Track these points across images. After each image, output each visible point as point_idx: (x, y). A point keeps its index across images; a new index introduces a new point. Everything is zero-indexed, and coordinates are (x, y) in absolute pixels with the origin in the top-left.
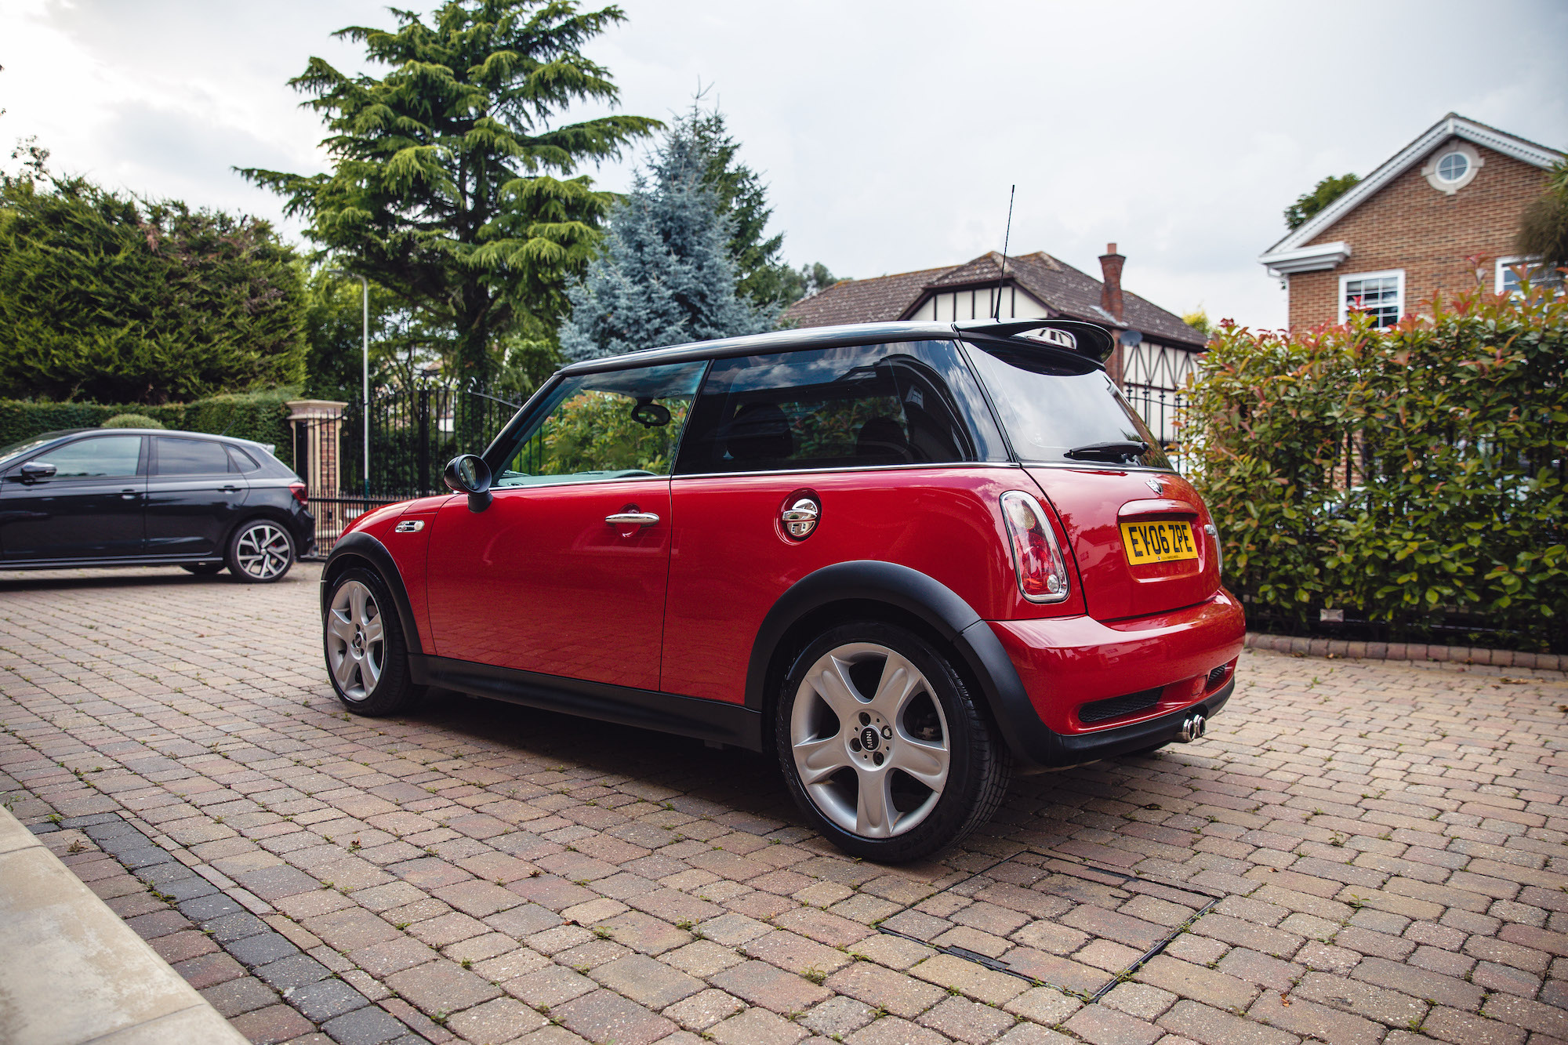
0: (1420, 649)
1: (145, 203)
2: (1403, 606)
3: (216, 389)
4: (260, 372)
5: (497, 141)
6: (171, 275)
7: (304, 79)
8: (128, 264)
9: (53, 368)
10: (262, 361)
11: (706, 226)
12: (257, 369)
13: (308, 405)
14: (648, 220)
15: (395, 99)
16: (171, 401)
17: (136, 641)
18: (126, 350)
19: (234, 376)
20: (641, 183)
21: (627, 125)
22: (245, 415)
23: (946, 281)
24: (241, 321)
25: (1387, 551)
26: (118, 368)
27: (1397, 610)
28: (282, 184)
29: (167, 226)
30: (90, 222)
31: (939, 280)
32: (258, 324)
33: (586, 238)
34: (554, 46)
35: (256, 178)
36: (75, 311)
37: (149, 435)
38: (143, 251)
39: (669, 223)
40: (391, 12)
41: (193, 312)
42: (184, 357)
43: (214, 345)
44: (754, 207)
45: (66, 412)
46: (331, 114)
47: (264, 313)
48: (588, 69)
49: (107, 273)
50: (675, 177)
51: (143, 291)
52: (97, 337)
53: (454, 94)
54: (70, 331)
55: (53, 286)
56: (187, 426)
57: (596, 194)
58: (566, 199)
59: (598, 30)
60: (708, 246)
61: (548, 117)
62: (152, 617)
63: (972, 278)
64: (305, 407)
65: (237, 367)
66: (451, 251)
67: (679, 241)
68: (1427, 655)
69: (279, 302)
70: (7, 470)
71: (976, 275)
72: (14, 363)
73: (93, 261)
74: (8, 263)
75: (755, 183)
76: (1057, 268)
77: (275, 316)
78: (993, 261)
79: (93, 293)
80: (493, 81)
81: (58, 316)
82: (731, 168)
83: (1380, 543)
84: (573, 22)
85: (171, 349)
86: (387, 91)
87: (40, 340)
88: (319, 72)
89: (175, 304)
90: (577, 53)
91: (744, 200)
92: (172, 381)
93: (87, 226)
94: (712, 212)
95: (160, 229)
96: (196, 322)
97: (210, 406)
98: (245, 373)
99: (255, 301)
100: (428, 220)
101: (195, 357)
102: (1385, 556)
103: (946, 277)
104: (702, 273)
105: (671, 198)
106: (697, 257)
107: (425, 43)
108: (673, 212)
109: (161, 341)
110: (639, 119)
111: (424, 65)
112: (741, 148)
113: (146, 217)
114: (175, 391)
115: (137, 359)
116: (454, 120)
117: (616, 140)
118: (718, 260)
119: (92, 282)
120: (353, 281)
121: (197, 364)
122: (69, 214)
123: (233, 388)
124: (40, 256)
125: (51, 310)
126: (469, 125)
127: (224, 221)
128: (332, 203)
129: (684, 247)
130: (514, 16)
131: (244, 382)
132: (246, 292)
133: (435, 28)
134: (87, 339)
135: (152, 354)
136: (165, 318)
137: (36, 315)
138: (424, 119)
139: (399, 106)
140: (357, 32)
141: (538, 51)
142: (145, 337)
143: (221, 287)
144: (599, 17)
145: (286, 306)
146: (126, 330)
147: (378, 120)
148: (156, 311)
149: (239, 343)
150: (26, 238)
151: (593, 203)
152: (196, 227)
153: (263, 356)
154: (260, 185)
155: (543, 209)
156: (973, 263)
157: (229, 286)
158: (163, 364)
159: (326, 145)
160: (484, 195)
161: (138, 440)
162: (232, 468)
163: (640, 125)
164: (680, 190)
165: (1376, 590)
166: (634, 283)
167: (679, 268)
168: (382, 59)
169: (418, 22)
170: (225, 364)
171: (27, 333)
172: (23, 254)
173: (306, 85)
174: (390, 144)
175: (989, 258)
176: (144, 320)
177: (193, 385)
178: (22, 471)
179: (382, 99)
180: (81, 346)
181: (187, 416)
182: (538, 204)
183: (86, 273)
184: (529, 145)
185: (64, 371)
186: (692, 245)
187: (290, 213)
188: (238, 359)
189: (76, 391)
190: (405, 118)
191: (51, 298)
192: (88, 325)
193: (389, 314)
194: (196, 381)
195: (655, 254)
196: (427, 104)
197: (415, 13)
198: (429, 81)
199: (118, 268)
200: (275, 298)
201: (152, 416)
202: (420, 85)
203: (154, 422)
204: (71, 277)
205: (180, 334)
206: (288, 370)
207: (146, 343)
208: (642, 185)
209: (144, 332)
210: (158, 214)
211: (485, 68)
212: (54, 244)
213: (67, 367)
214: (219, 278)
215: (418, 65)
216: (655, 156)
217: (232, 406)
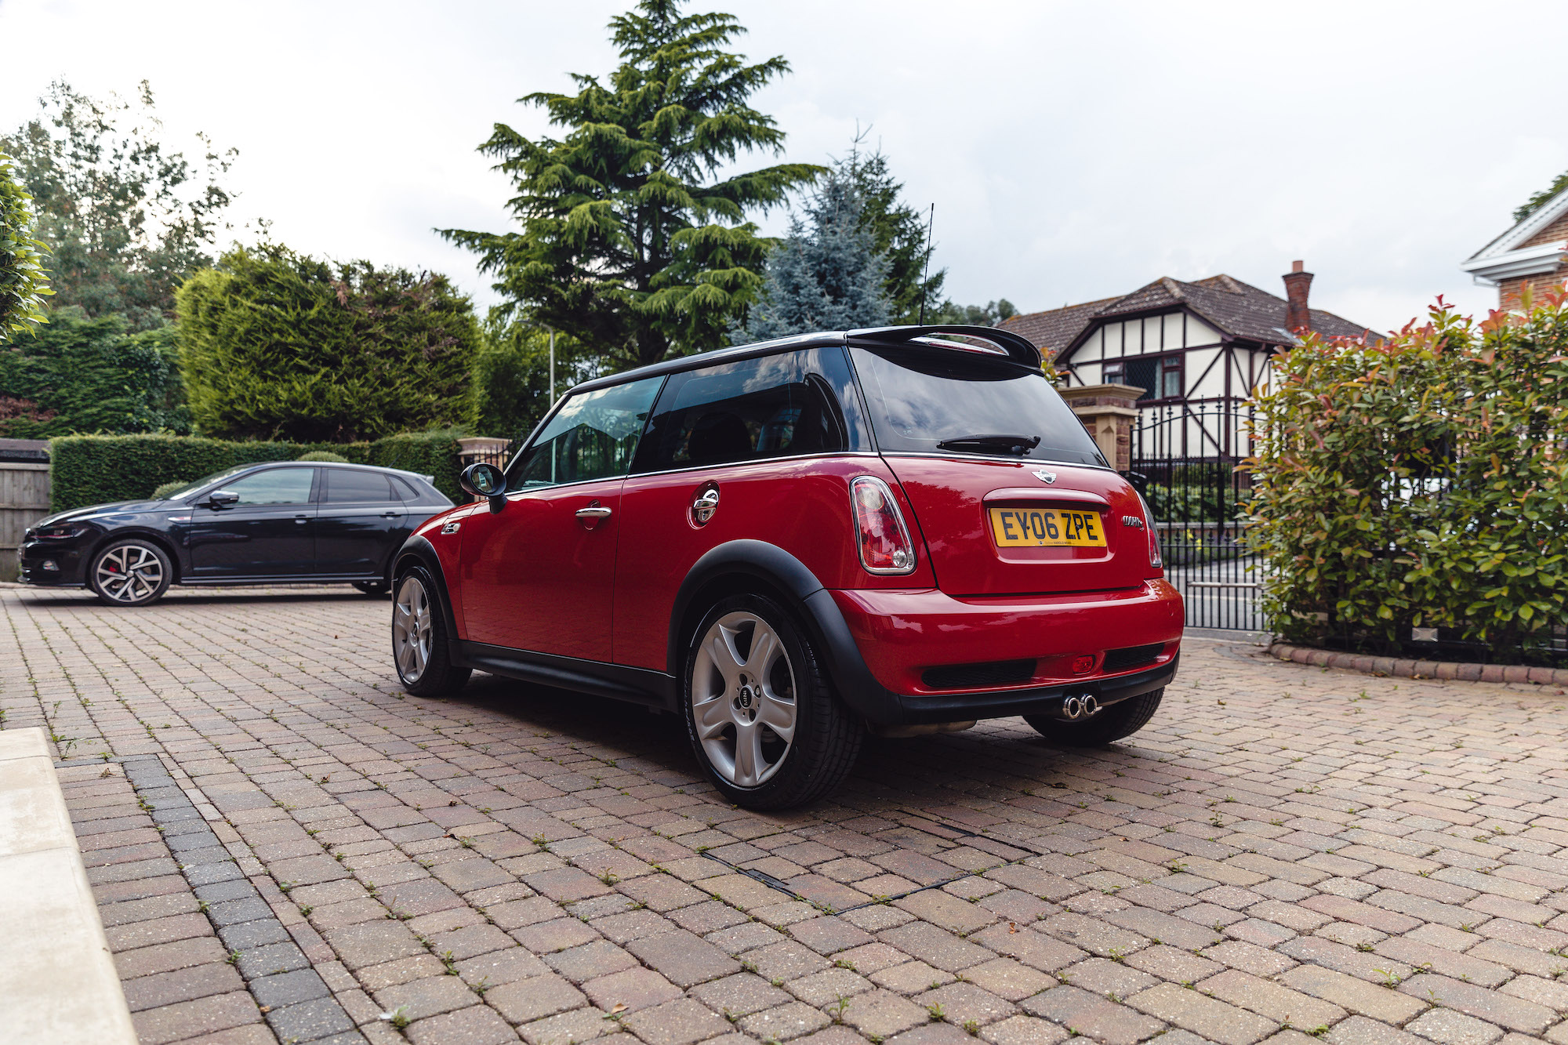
0: (1521, 670)
1: (337, 263)
2: (1495, 623)
3: (398, 429)
4: (438, 413)
5: (668, 193)
6: (358, 327)
7: (490, 144)
8: (321, 317)
9: (258, 412)
10: (440, 403)
11: (861, 265)
12: (434, 410)
13: (475, 441)
14: (803, 263)
15: (574, 159)
16: (359, 440)
17: (272, 641)
18: (319, 395)
19: (414, 416)
20: (797, 227)
21: (794, 173)
22: (420, 451)
23: (1114, 310)
24: (420, 367)
25: (1474, 563)
26: (312, 411)
27: (1491, 627)
28: (477, 242)
29: (356, 282)
30: (290, 282)
31: (1106, 309)
32: (435, 369)
33: (749, 283)
34: (723, 99)
35: (454, 238)
36: (277, 361)
37: (321, 467)
38: (334, 305)
39: (823, 265)
40: (571, 78)
41: (378, 359)
42: (369, 400)
43: (396, 389)
44: (915, 246)
45: (267, 450)
46: (519, 176)
47: (441, 359)
48: (753, 119)
49: (304, 326)
50: (830, 221)
51: (334, 341)
52: (295, 383)
53: (627, 150)
54: (273, 379)
55: (258, 339)
56: (371, 461)
57: (761, 240)
58: (732, 245)
59: (764, 81)
60: (862, 286)
61: (716, 168)
62: (299, 624)
63: (1141, 306)
64: (473, 444)
65: (417, 408)
66: (625, 300)
67: (834, 282)
68: (1527, 677)
69: (454, 349)
70: (199, 497)
71: (1146, 303)
72: (227, 408)
73: (291, 316)
74: (223, 320)
75: (916, 222)
76: (1239, 290)
77: (452, 361)
78: (1164, 287)
79: (290, 344)
80: (664, 136)
81: (262, 365)
82: (892, 209)
83: (1465, 555)
84: (740, 75)
85: (358, 393)
86: (566, 152)
87: (248, 387)
88: (504, 137)
89: (362, 352)
90: (744, 105)
91: (906, 239)
92: (359, 421)
93: (287, 285)
94: (867, 253)
95: (349, 285)
96: (380, 368)
97: (392, 444)
98: (424, 414)
99: (433, 348)
100: (608, 271)
101: (379, 399)
102: (1471, 569)
103: (1114, 306)
104: (855, 313)
105: (825, 241)
106: (852, 297)
107: (601, 103)
108: (828, 254)
109: (349, 385)
110: (805, 166)
111: (598, 126)
112: (903, 188)
113: (337, 276)
114: (362, 430)
115: (329, 402)
116: (630, 176)
117: (784, 188)
118: (871, 299)
119: (290, 334)
120: (544, 330)
121: (381, 406)
122: (273, 275)
123: (412, 429)
124: (249, 312)
125: (255, 359)
126: (643, 180)
127: (405, 276)
128: (519, 258)
129: (839, 288)
130: (684, 73)
131: (423, 422)
132: (425, 340)
133: (612, 89)
134: (286, 385)
135: (342, 397)
136: (353, 365)
137: (244, 365)
138: (600, 177)
139: (577, 165)
140: (540, 97)
141: (707, 105)
142: (335, 383)
143: (403, 336)
144: (763, 69)
145: (460, 353)
146: (319, 377)
147: (557, 179)
148: (345, 359)
149: (418, 387)
150: (238, 298)
151: (758, 249)
152: (381, 283)
153: (440, 398)
154: (458, 245)
155: (710, 257)
156: (1143, 290)
157: (410, 335)
158: (351, 406)
159: (512, 205)
160: (659, 246)
161: (311, 472)
162: (395, 497)
163: (805, 173)
164: (834, 233)
165: (1466, 606)
166: (790, 324)
167: (833, 308)
168: (564, 122)
169: (596, 84)
170: (406, 406)
171: (238, 381)
172: (236, 312)
173: (493, 150)
174: (569, 203)
175: (1160, 285)
176: (334, 367)
177: (378, 425)
178: (211, 498)
179: (562, 159)
180: (280, 392)
181: (371, 453)
182: (707, 250)
183: (285, 326)
184: (700, 197)
185: (266, 414)
186: (847, 286)
187: (484, 269)
188: (418, 401)
189: (277, 432)
190: (582, 177)
191: (257, 350)
192: (287, 373)
193: (580, 361)
194: (380, 421)
195: (810, 295)
196: (602, 162)
197: (593, 76)
198: (604, 140)
199: (312, 321)
200: (451, 345)
201: (340, 453)
202: (596, 144)
203: (341, 458)
204: (273, 331)
205: (366, 378)
206: (462, 411)
207: (336, 388)
208: (799, 230)
209: (334, 378)
210: (348, 272)
211: (655, 123)
212: (260, 302)
213: (269, 410)
214: (402, 329)
215: (592, 126)
216: (811, 200)
217: (410, 443)
